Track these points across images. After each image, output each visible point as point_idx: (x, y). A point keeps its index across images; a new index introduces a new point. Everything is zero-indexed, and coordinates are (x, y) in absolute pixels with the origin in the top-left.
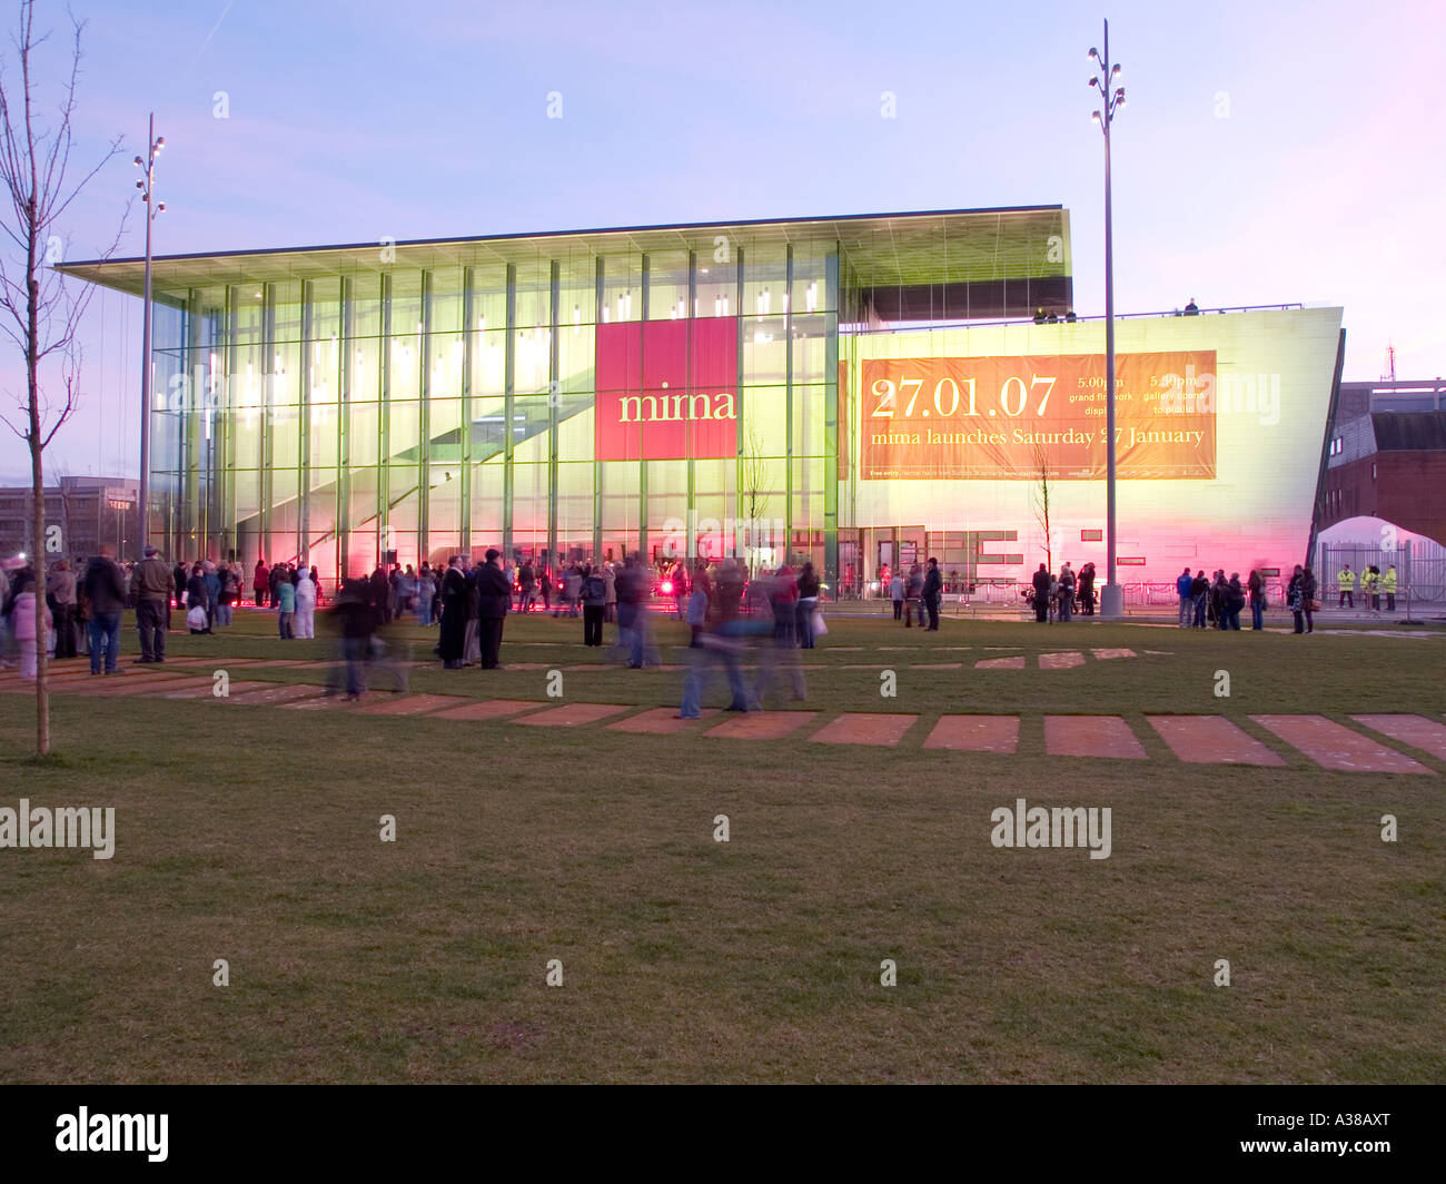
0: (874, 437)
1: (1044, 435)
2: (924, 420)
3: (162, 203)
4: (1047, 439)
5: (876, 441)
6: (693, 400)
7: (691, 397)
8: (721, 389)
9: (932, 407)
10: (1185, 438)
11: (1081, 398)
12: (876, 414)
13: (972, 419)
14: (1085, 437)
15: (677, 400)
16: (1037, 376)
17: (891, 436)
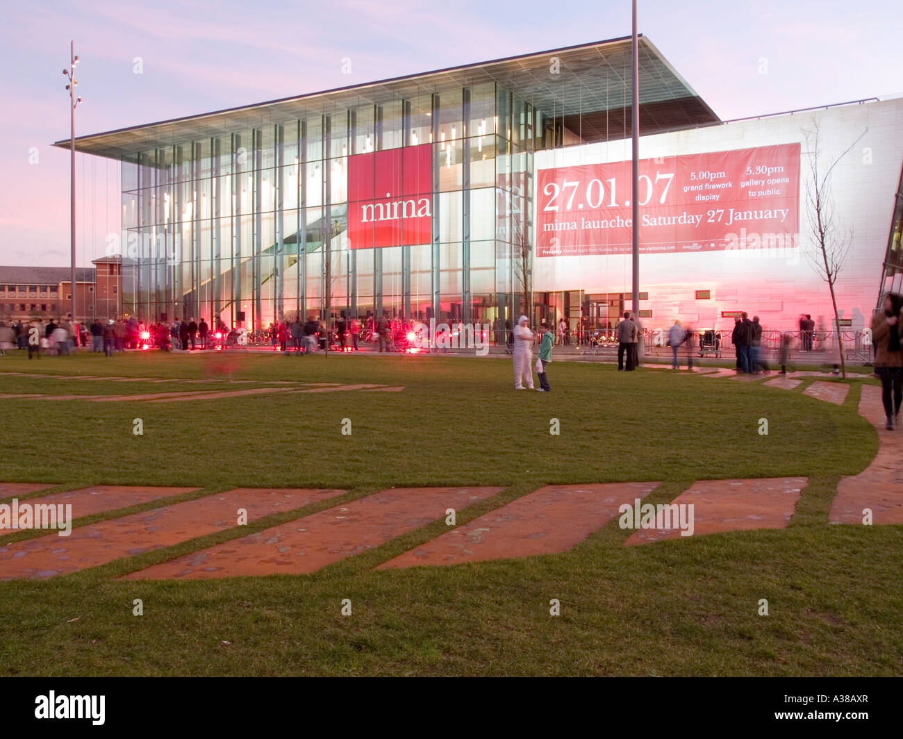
0: (545, 225)
1: (664, 218)
2: (580, 211)
3: (79, 97)
4: (667, 221)
5: (547, 228)
6: (405, 205)
7: (404, 202)
8: (423, 195)
9: (584, 201)
10: (773, 214)
11: (693, 188)
12: (547, 209)
13: (613, 209)
14: (695, 218)
15: (396, 205)
16: (660, 173)
17: (556, 224)
